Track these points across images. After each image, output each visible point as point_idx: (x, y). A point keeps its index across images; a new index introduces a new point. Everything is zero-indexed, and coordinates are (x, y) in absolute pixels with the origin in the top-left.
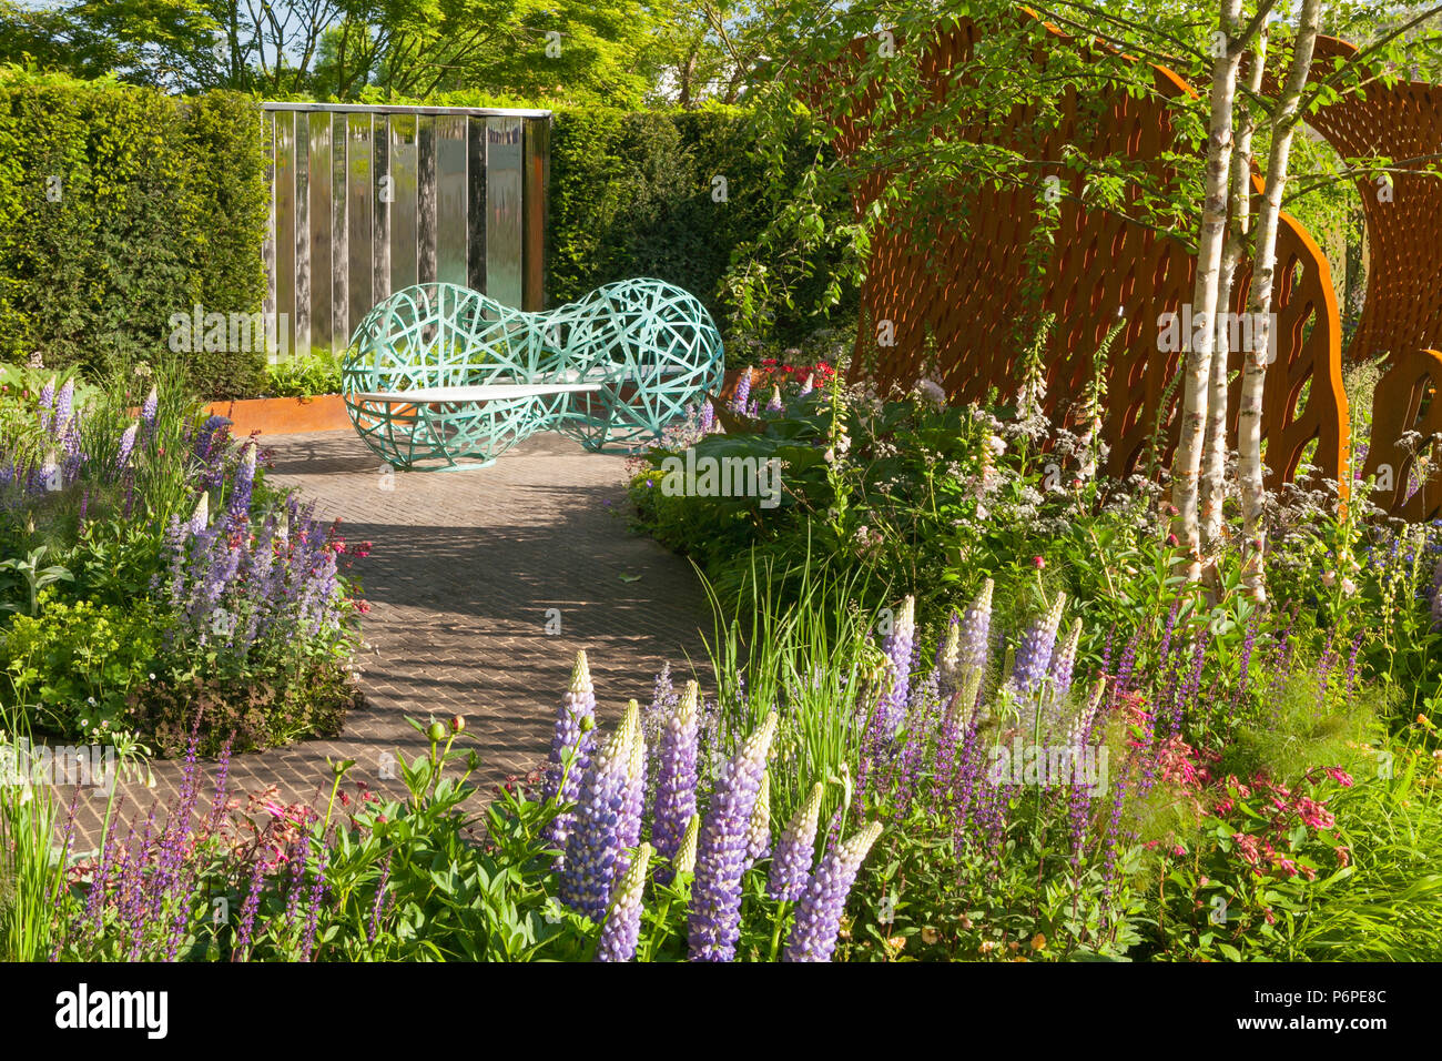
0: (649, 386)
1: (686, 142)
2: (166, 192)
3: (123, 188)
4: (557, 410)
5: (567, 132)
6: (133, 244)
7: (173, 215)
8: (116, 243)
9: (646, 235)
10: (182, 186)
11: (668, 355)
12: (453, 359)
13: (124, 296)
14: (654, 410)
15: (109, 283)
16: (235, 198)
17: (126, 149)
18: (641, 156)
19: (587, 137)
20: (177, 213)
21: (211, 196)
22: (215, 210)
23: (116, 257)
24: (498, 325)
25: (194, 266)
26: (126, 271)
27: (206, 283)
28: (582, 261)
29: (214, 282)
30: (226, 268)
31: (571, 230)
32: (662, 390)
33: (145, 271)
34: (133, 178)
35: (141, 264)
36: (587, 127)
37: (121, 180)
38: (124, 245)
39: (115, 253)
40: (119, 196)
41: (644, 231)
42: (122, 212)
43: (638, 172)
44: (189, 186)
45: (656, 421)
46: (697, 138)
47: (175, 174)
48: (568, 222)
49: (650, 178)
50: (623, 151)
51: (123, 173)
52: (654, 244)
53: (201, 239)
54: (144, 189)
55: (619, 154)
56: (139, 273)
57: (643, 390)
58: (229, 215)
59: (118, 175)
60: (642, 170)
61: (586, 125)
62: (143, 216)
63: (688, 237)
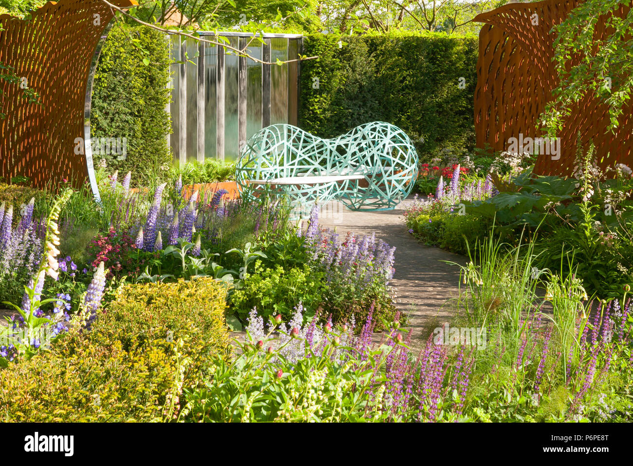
0: (388, 176)
1: (370, 52)
2: (125, 77)
3: (106, 75)
4: (343, 189)
5: (313, 46)
6: (109, 104)
7: (129, 89)
8: (101, 104)
9: (351, 100)
10: (133, 74)
11: (397, 160)
12: (291, 163)
13: (105, 131)
14: (390, 188)
15: (98, 124)
16: (157, 80)
17: (106, 55)
18: (350, 59)
19: (325, 49)
20: (130, 88)
21: (145, 80)
22: (147, 87)
23: (101, 111)
24: (312, 146)
25: (137, 116)
26: (106, 119)
27: (143, 125)
28: (321, 114)
29: (147, 124)
30: (152, 117)
31: (316, 98)
32: (394, 178)
33: (115, 119)
34: (110, 70)
35: (113, 115)
36: (324, 44)
37: (104, 71)
38: (105, 105)
39: (101, 109)
40: (103, 79)
41: (350, 98)
42: (104, 87)
43: (348, 67)
44: (136, 74)
45: (390, 194)
46: (376, 50)
47: (130, 67)
48: (314, 94)
49: (354, 71)
50: (340, 56)
51: (105, 67)
52: (355, 105)
53: (142, 102)
54: (115, 75)
55: (338, 57)
56: (112, 120)
57: (385, 178)
58: (154, 89)
59: (102, 68)
60: (350, 66)
61: (324, 42)
62: (114, 90)
63: (372, 101)
